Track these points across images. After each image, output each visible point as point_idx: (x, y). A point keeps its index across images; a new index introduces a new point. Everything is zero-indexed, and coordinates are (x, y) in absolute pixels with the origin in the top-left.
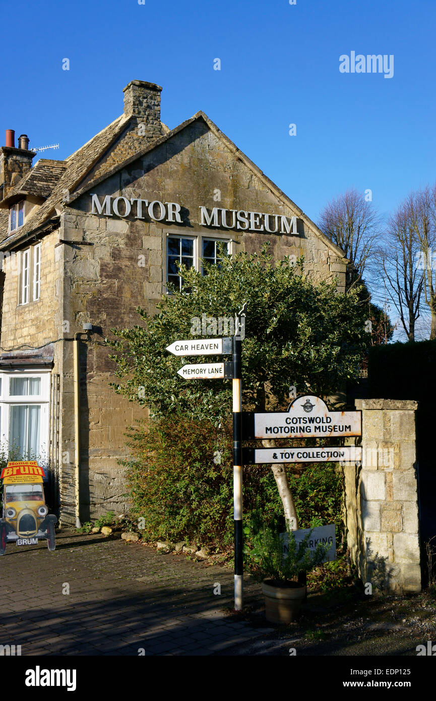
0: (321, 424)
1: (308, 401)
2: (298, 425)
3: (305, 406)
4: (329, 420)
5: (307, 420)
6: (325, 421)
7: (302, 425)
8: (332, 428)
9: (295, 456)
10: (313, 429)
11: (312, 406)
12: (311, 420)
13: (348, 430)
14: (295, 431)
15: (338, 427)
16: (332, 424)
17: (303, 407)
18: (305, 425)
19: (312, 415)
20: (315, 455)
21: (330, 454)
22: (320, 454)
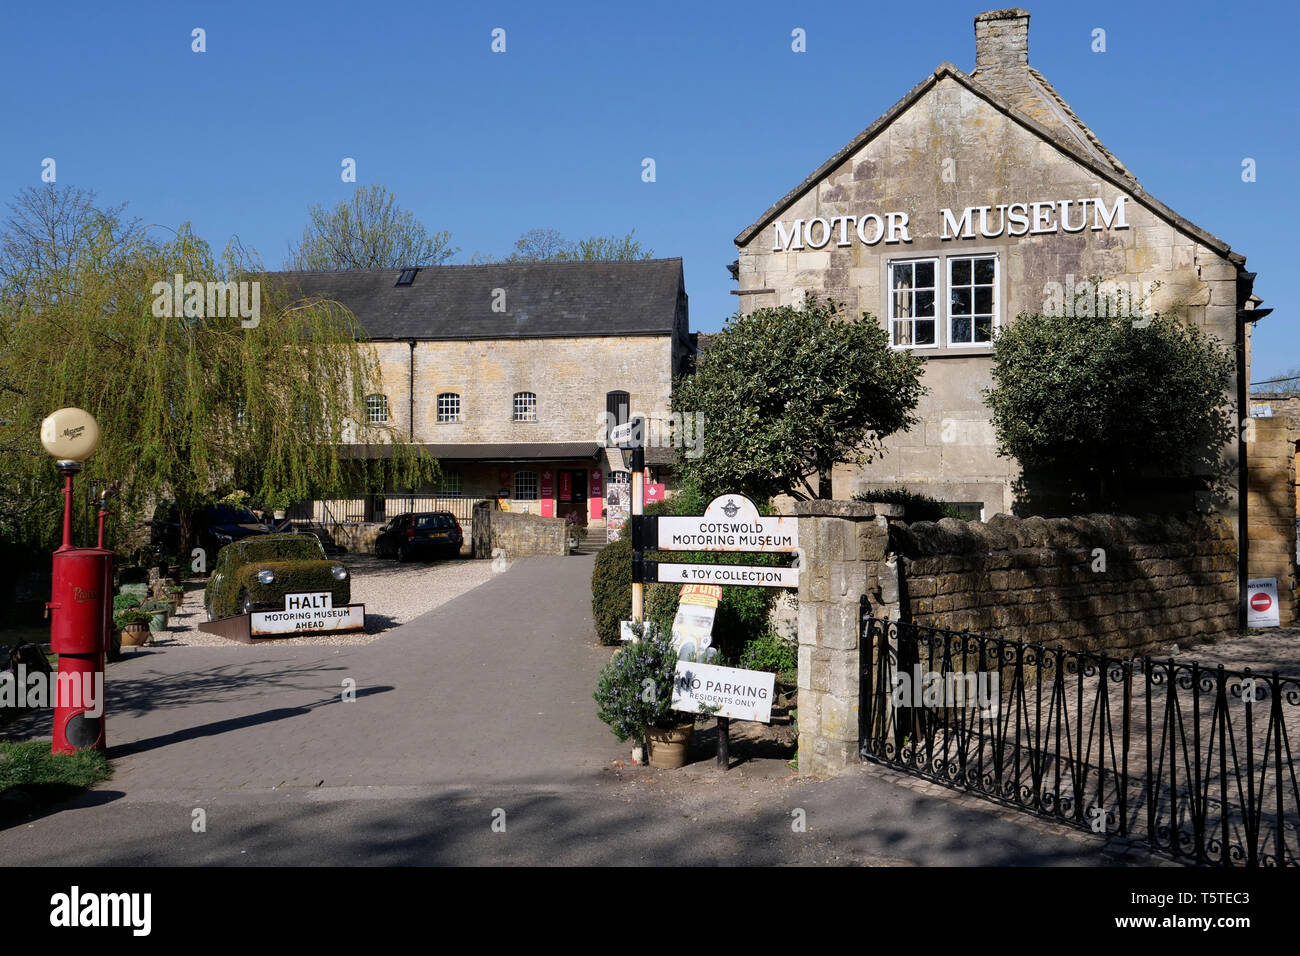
0: (748, 534)
1: (731, 503)
2: (716, 534)
3: (726, 509)
4: (759, 529)
5: (730, 527)
6: (754, 529)
7: (722, 534)
8: (764, 539)
9: (712, 575)
10: (737, 540)
11: (736, 509)
12: (735, 528)
13: (787, 543)
14: (713, 541)
15: (772, 539)
16: (764, 534)
17: (723, 510)
18: (727, 535)
19: (736, 520)
20: (740, 576)
21: (761, 576)
22: (747, 575)
